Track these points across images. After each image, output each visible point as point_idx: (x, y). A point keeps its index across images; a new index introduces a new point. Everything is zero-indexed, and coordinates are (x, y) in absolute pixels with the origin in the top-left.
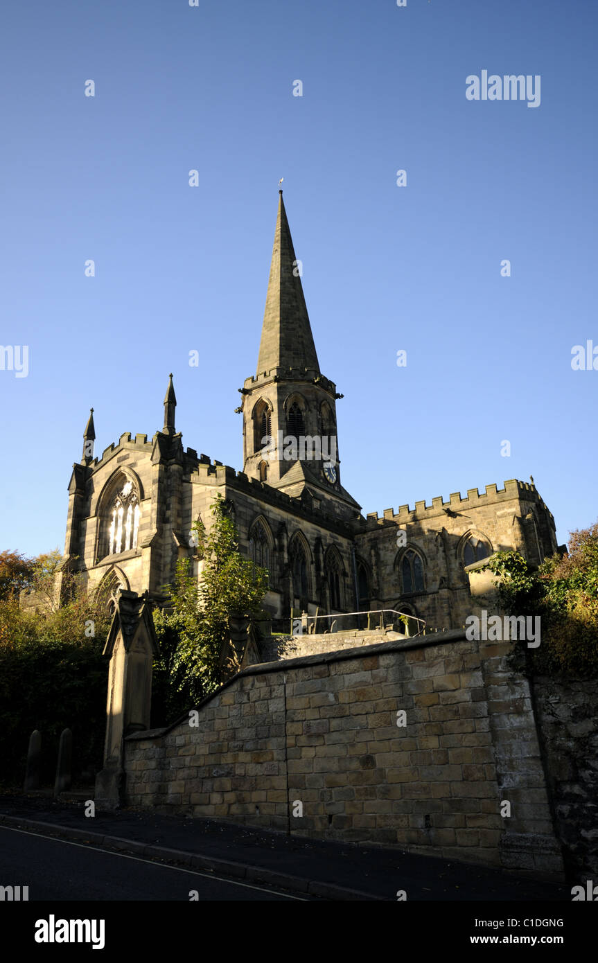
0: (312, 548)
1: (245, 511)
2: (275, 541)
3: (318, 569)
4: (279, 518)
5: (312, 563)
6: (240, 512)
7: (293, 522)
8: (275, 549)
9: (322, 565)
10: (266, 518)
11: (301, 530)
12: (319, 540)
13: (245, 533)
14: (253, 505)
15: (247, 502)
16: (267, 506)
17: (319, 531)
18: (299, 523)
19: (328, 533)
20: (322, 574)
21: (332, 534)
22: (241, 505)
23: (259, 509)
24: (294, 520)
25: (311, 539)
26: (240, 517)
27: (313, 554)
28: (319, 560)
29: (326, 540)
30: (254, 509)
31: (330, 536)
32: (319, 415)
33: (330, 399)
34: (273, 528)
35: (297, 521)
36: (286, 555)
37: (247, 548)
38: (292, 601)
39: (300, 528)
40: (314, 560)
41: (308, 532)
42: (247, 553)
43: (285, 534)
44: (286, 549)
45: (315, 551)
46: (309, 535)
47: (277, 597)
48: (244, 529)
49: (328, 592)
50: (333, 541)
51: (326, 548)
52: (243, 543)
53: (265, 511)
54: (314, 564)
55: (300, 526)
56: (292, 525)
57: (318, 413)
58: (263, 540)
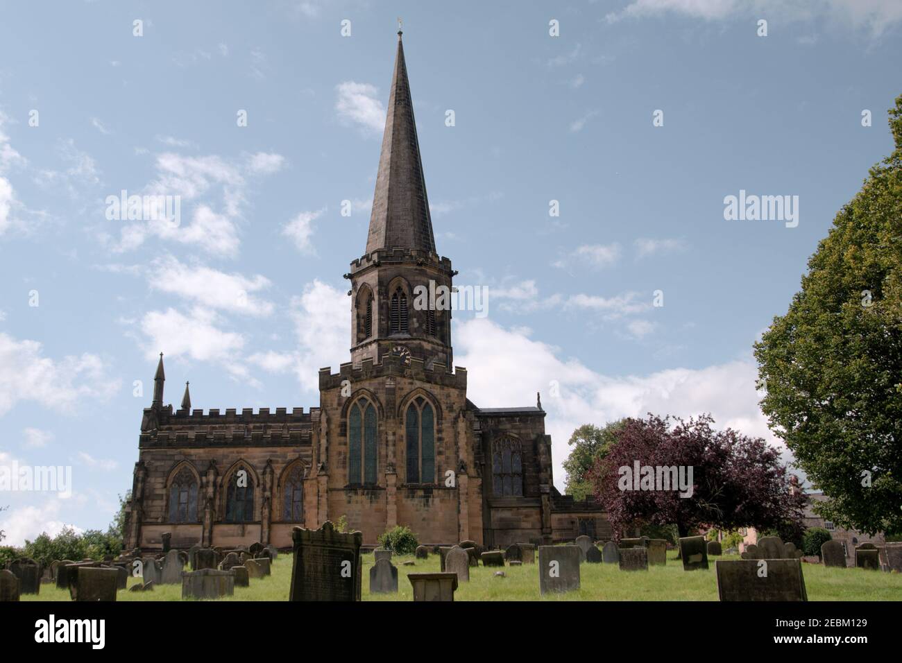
1: (163, 464)
2: (201, 480)
3: (264, 490)
5: (258, 486)
6: (157, 467)
7: (231, 455)
8: (202, 487)
9: (268, 486)
10: (192, 462)
11: (241, 459)
12: (269, 462)
13: (162, 483)
14: (174, 455)
15: (167, 455)
16: (193, 451)
18: (241, 453)
19: (290, 449)
20: (268, 494)
21: (296, 448)
22: (159, 460)
23: (183, 457)
24: (233, 452)
25: (260, 462)
26: (156, 471)
27: (260, 477)
28: (265, 481)
29: (286, 458)
30: (176, 459)
31: (294, 451)
32: (384, 299)
33: (408, 270)
34: (201, 468)
35: (238, 452)
36: (211, 490)
37: (162, 495)
38: (207, 531)
39: (243, 457)
40: (261, 482)
41: (254, 458)
42: (162, 499)
43: (212, 471)
44: (211, 484)
45: (264, 473)
46: (256, 460)
47: (200, 528)
48: (160, 480)
49: (266, 511)
50: (300, 455)
51: (284, 465)
52: (158, 492)
53: (191, 455)
54: (261, 486)
55: (242, 456)
56: (230, 458)
57: (382, 297)
58: (190, 481)
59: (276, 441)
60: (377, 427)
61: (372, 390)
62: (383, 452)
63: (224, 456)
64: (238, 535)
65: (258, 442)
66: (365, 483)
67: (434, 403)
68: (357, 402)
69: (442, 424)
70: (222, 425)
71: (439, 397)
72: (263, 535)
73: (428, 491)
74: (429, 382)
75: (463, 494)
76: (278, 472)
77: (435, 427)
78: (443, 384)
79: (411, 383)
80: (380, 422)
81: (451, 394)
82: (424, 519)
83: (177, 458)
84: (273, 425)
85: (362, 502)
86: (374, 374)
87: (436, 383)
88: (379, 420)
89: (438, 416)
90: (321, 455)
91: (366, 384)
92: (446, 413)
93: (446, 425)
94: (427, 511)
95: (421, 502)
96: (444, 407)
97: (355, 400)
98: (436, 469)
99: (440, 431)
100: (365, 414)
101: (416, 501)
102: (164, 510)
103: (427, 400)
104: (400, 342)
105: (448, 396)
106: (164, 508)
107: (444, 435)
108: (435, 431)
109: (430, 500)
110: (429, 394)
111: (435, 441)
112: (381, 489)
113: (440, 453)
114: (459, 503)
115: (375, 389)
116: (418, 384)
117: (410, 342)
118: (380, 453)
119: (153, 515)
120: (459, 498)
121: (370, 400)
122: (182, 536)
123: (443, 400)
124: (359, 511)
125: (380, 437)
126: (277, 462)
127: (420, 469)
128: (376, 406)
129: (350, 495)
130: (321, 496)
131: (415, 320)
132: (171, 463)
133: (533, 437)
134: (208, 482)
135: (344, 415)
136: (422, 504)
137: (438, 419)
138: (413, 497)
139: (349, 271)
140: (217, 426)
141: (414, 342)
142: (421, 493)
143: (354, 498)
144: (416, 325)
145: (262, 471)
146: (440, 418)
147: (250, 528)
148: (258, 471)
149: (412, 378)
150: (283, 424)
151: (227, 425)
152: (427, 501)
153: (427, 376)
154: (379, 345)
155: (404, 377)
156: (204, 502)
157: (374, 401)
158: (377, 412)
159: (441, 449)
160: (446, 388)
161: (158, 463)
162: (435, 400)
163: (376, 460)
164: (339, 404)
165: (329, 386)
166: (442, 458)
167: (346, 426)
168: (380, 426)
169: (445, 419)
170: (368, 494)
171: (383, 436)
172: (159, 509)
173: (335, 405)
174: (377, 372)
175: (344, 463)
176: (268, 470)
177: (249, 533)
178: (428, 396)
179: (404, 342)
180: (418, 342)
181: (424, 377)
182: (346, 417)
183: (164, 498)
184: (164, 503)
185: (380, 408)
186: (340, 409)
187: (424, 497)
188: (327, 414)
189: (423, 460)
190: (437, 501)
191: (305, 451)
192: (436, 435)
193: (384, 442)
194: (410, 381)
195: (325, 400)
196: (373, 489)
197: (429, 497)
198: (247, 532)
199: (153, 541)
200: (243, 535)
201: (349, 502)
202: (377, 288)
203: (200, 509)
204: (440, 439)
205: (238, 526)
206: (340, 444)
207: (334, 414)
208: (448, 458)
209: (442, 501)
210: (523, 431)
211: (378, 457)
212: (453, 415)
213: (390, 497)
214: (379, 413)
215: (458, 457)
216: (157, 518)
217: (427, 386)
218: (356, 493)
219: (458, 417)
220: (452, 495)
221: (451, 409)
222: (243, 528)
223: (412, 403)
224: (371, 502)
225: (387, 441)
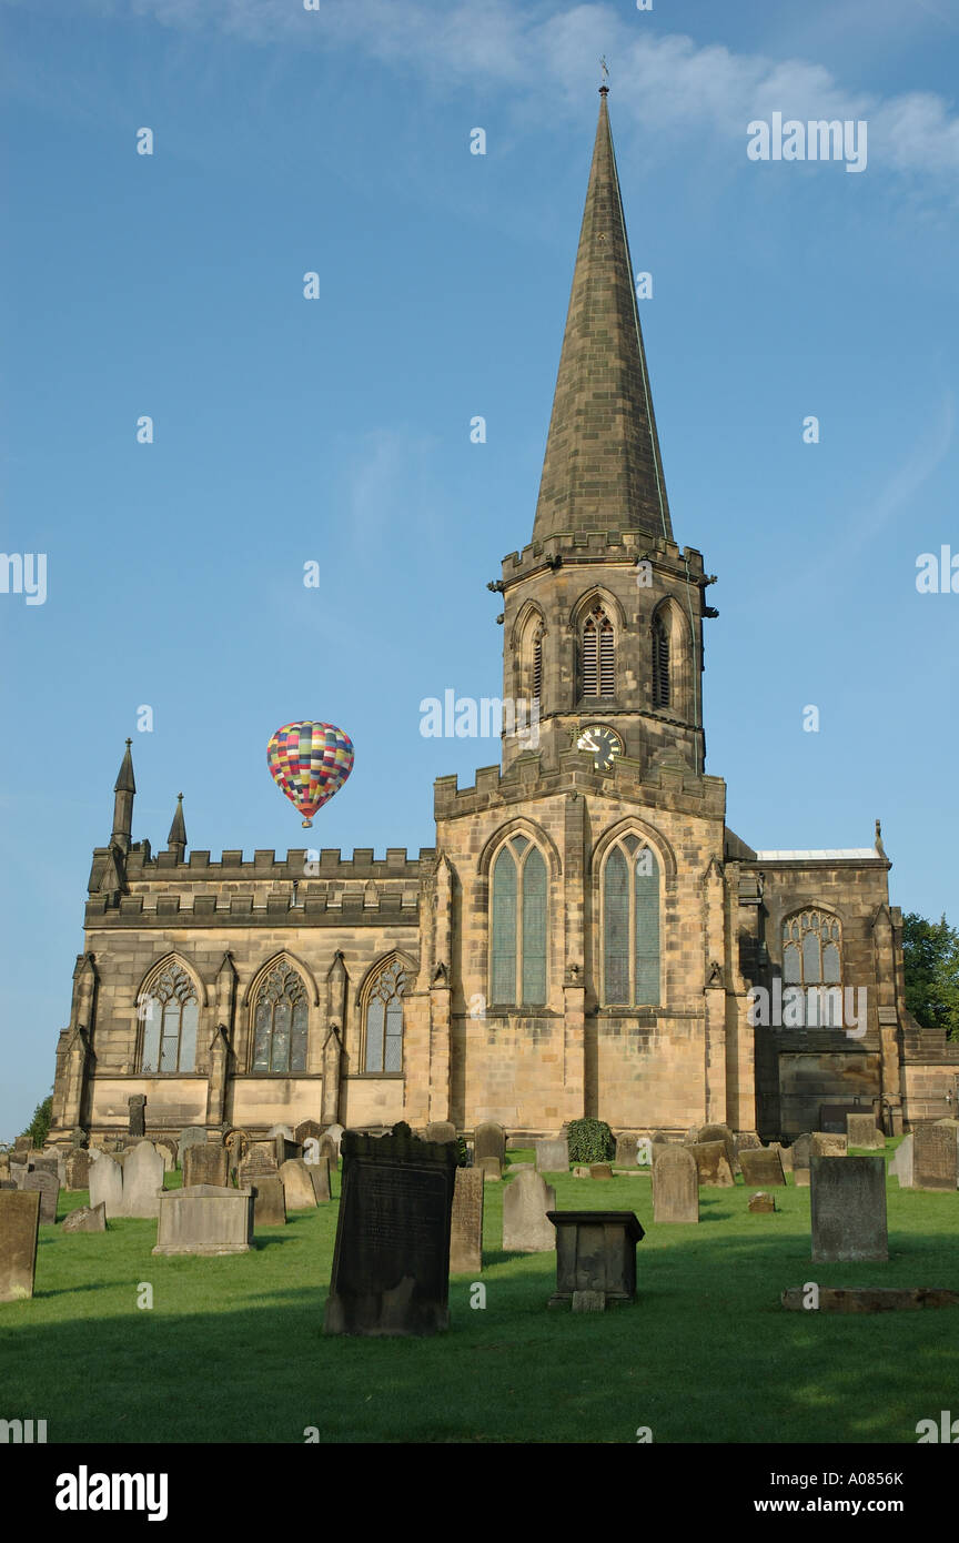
0: (320, 975)
1: (131, 959)
2: (206, 991)
3: (329, 1012)
4: (224, 946)
5: (317, 1004)
6: (118, 965)
7: (264, 942)
8: (207, 1005)
9: (336, 1003)
10: (188, 956)
11: (283, 951)
12: (339, 957)
13: (130, 998)
14: (152, 942)
15: (138, 942)
16: (191, 934)
17: (352, 937)
18: (284, 938)
19: (380, 932)
20: (336, 1020)
21: (390, 930)
22: (123, 952)
23: (167, 946)
24: (268, 937)
25: (321, 958)
26: (118, 972)
27: (322, 986)
28: (330, 995)
29: (373, 949)
30: (155, 950)
31: (388, 936)
32: (567, 633)
33: (616, 575)
34: (204, 968)
35: (277, 937)
36: (224, 1011)
37: (129, 1020)
38: (216, 1092)
39: (286, 947)
40: (323, 996)
41: (309, 949)
42: (129, 1028)
43: (226, 975)
44: (225, 1000)
45: (329, 979)
46: (313, 953)
47: (204, 1085)
48: (126, 991)
49: (333, 1055)
50: (398, 943)
51: (369, 963)
52: (120, 1014)
53: (186, 943)
54: (323, 1005)
55: (287, 944)
56: (261, 949)
57: (563, 629)
58: (182, 991)
59: (353, 915)
60: (549, 895)
61: (538, 819)
62: (560, 944)
63: (249, 943)
64: (277, 1102)
65: (316, 916)
66: (523, 1004)
67: (661, 847)
68: (508, 844)
69: (675, 888)
70: (248, 882)
71: (669, 836)
72: (327, 1101)
73: (647, 1020)
74: (652, 806)
75: (715, 1028)
76: (356, 978)
77: (663, 894)
78: (678, 811)
79: (616, 808)
80: (555, 884)
81: (694, 830)
82: (638, 1077)
83: (157, 947)
84: (346, 882)
85: (516, 1042)
86: (544, 788)
87: (664, 808)
88: (553, 880)
89: (668, 871)
90: (437, 949)
91: (526, 809)
92: (683, 867)
93: (682, 891)
94: (646, 1059)
95: (632, 1043)
96: (679, 854)
97: (506, 840)
98: (663, 978)
99: (671, 903)
100: (524, 869)
101: (624, 1039)
102: (132, 1050)
103: (646, 840)
104: (599, 719)
105: (688, 832)
106: (133, 1046)
107: (679, 910)
108: (662, 903)
109: (651, 1038)
110: (651, 828)
111: (662, 922)
112: (553, 1015)
113: (671, 946)
114: (708, 1046)
115: (543, 818)
116: (630, 809)
117: (620, 718)
118: (553, 945)
119: (111, 1059)
120: (707, 1037)
121: (534, 840)
122: (169, 1103)
123: (678, 841)
124: (512, 1058)
125: (553, 913)
126: (355, 957)
127: (631, 978)
128: (545, 851)
129: (494, 1026)
130: (437, 1030)
131: (629, 674)
132: (145, 957)
133: (865, 910)
134: (219, 996)
135: (483, 868)
136: (636, 1048)
137: (668, 879)
138: (617, 1033)
139: (499, 575)
140: (238, 883)
141: (628, 718)
142: (633, 1024)
143: (502, 1033)
144: (632, 685)
145: (326, 974)
146: (672, 877)
147: (300, 1085)
148: (316, 975)
149: (616, 798)
150: (366, 881)
151: (257, 882)
152: (646, 1041)
153: (646, 794)
154: (558, 725)
155: (602, 794)
156: (211, 1034)
157: (543, 842)
158: (548, 864)
159: (673, 938)
160: (683, 816)
161: (121, 958)
162: (662, 841)
163: (545, 957)
164: (473, 849)
165: (453, 812)
166: (677, 955)
167: (486, 891)
168: (553, 891)
169: (683, 878)
170: (528, 1025)
171: (560, 912)
172: (124, 1047)
173: (465, 851)
174: (549, 785)
175: (484, 964)
176: (337, 973)
177: (298, 1097)
178: (648, 833)
179: (606, 719)
180: (634, 718)
181: (641, 797)
182: (487, 874)
183: (134, 1026)
184: (133, 1037)
185: (554, 855)
186: (476, 857)
187: (641, 1032)
188: (451, 867)
189: (637, 958)
190: (665, 1041)
191: (410, 936)
192: (664, 911)
193: (561, 924)
194: (616, 802)
195: (446, 841)
196: (536, 1016)
197: (648, 1032)
198: (293, 1095)
199: (110, 1112)
200: (287, 1101)
201: (492, 1041)
202: (556, 611)
203: (202, 1050)
204: (672, 919)
205: (277, 1082)
206: (475, 926)
207: (464, 868)
208: (686, 956)
209: (676, 1041)
210: (844, 900)
211: (549, 952)
212: (699, 871)
213: (571, 1033)
214: (552, 866)
215: (707, 954)
216: (120, 1066)
217: (648, 813)
218: (506, 1024)
219: (706, 875)
220: (693, 1031)
221: (693, 859)
222: (288, 1087)
223: (616, 846)
224: (535, 1041)
225: (567, 922)
